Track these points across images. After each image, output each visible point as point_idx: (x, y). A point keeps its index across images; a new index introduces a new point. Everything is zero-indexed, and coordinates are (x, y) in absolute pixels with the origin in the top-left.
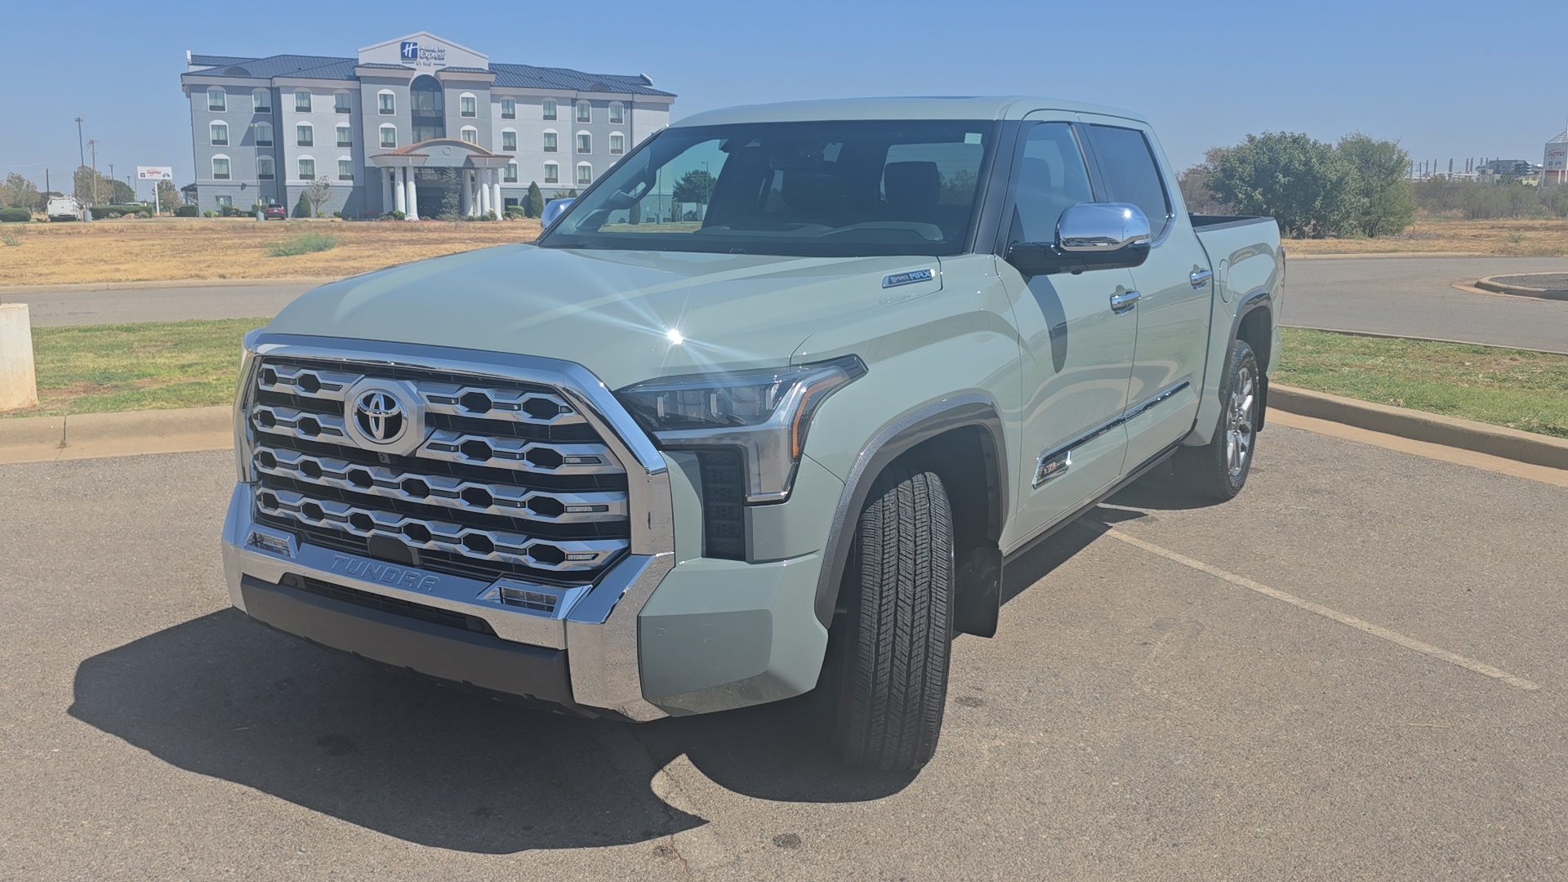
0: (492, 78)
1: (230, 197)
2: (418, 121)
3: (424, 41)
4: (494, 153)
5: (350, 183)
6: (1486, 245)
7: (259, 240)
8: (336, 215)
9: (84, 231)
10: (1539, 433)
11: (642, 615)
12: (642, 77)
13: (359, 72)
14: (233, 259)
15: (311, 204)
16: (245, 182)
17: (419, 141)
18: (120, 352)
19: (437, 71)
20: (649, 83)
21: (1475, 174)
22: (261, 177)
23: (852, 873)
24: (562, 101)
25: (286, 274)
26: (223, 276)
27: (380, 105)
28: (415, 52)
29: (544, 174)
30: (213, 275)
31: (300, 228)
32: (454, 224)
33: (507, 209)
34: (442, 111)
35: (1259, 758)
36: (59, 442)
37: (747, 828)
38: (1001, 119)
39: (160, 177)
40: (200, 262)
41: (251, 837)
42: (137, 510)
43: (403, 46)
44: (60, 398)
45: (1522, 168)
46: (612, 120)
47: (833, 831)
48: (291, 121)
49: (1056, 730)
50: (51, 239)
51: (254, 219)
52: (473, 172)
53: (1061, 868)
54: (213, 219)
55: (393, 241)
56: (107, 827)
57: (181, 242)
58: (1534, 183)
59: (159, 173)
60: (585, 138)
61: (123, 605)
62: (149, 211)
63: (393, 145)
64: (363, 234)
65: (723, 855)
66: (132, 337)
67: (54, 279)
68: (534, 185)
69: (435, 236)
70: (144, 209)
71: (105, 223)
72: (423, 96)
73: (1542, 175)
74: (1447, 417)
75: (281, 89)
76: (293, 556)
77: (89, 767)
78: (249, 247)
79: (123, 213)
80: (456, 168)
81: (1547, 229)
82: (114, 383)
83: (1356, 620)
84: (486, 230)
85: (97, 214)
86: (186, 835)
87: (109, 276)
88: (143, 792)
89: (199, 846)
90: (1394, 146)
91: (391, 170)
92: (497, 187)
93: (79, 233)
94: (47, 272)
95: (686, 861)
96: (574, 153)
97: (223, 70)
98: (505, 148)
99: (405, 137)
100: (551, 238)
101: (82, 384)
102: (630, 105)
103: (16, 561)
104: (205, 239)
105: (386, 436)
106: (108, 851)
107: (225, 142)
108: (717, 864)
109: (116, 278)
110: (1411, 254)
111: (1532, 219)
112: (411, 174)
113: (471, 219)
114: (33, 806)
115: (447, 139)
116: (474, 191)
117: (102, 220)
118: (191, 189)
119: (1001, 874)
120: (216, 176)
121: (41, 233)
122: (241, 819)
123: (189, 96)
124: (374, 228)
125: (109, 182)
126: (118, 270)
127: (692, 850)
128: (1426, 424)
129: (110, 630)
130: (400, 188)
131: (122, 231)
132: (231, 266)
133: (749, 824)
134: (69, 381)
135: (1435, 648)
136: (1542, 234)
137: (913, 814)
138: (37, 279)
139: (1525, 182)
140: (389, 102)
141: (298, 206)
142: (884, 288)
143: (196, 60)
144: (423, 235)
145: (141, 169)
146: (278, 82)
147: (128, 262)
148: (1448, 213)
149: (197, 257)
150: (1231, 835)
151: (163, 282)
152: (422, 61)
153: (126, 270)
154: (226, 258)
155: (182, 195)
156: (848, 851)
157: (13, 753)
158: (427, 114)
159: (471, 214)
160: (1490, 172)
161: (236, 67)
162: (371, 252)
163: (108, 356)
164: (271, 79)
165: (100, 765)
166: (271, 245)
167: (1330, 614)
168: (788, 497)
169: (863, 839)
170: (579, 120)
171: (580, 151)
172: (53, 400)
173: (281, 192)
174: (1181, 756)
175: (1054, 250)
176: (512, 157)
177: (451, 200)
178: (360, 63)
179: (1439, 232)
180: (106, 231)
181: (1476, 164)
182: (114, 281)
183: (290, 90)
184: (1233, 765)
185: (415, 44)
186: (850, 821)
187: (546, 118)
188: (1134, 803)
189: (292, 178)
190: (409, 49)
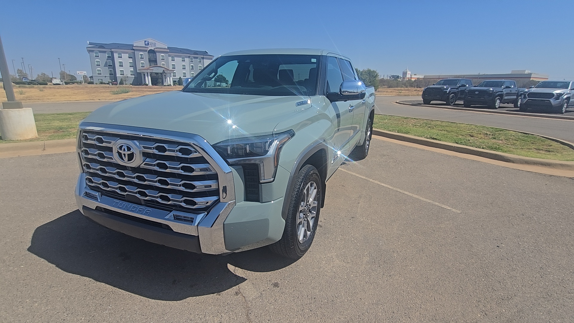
0: (168, 51)
1: (102, 79)
2: (150, 61)
3: (150, 41)
4: (170, 69)
5: (134, 76)
6: (394, 94)
7: (110, 90)
8: (131, 84)
9: (62, 88)
10: (430, 139)
11: (225, 223)
12: (206, 51)
13: (134, 48)
14: (103, 95)
15: (124, 82)
16: (106, 75)
17: (151, 66)
18: (67, 121)
19: (154, 48)
20: (207, 53)
21: (389, 78)
22: (110, 74)
23: (298, 297)
24: (186, 57)
25: (117, 99)
26: (99, 100)
27: (140, 57)
28: (148, 43)
29: (183, 75)
30: (97, 99)
31: (121, 87)
32: (161, 87)
33: (174, 83)
34: (156, 58)
35: (401, 241)
36: (43, 149)
37: (262, 280)
38: (321, 55)
39: (83, 74)
40: (93, 96)
41: (92, 301)
42: (65, 170)
43: (145, 42)
44: (45, 135)
45: (398, 77)
46: (199, 62)
47: (289, 279)
48: (117, 60)
49: (344, 235)
50: (53, 89)
51: (109, 85)
52: (165, 74)
53: (361, 288)
54: (98, 85)
55: (145, 91)
56: (36, 302)
57: (89, 91)
58: (401, 80)
59: (83, 73)
60: (192, 66)
61: (56, 205)
62: (81, 83)
63: (144, 67)
64: (137, 89)
65: (256, 293)
66: (71, 116)
67: (52, 100)
68: (180, 78)
69: (155, 89)
70: (79, 82)
71: (68, 86)
72: (151, 54)
73: (402, 79)
74: (407, 135)
75: (114, 52)
76: (99, 200)
77: (34, 273)
78: (107, 92)
79: (73, 83)
80: (161, 73)
81: (405, 90)
82: (63, 130)
83: (408, 193)
84: (169, 88)
85: (66, 83)
86: (67, 303)
87: (68, 99)
88: (53, 283)
89: (71, 308)
90: (376, 71)
91: (144, 73)
92: (171, 78)
93: (61, 88)
94: (50, 98)
95: (245, 297)
96: (190, 70)
97: (98, 46)
98: (173, 68)
99: (147, 65)
100: (186, 90)
101: (53, 130)
102: (203, 58)
103: (22, 190)
104: (95, 90)
105: (128, 161)
106: (35, 314)
107: (100, 65)
108: (255, 297)
109: (70, 100)
110: (379, 95)
111: (401, 88)
112: (149, 74)
113: (165, 86)
114: (8, 294)
115: (158, 65)
116: (165, 79)
117: (68, 85)
118: (91, 77)
119: (344, 292)
120: (98, 74)
121: (50, 88)
122: (89, 292)
123: (89, 53)
124: (140, 88)
125: (69, 75)
126: (70, 98)
127: (246, 292)
128: (403, 137)
129: (50, 215)
130: (147, 78)
131: (73, 88)
132: (102, 97)
133: (263, 279)
134: (49, 130)
135: (431, 201)
136: (404, 91)
137: (312, 270)
138: (48, 100)
139: (399, 80)
140: (142, 56)
141: (120, 82)
142: (296, 106)
143: (90, 44)
144: (153, 89)
145: (78, 72)
146: (113, 50)
147: (74, 96)
148: (384, 87)
149: (93, 94)
150: (404, 270)
151: (83, 101)
152: (150, 46)
153: (73, 98)
154: (100, 95)
155: (89, 78)
156: (296, 287)
157: (5, 269)
158: (153, 59)
159: (165, 84)
160: (392, 78)
161: (101, 46)
162: (139, 94)
163: (63, 122)
164: (111, 49)
165: (38, 272)
166: (113, 92)
167: (401, 191)
168: (274, 180)
169: (299, 282)
170: (191, 61)
171: (191, 69)
172: (43, 136)
173: (115, 78)
174: (381, 242)
175: (340, 94)
176: (174, 70)
177: (160, 81)
178: (134, 46)
179: (384, 91)
180: (68, 88)
181: (389, 76)
182: (69, 101)
183: (116, 52)
184: (395, 244)
185: (148, 41)
186: (294, 275)
187: (182, 61)
188: (374, 260)
189: (118, 75)
190: (147, 43)
